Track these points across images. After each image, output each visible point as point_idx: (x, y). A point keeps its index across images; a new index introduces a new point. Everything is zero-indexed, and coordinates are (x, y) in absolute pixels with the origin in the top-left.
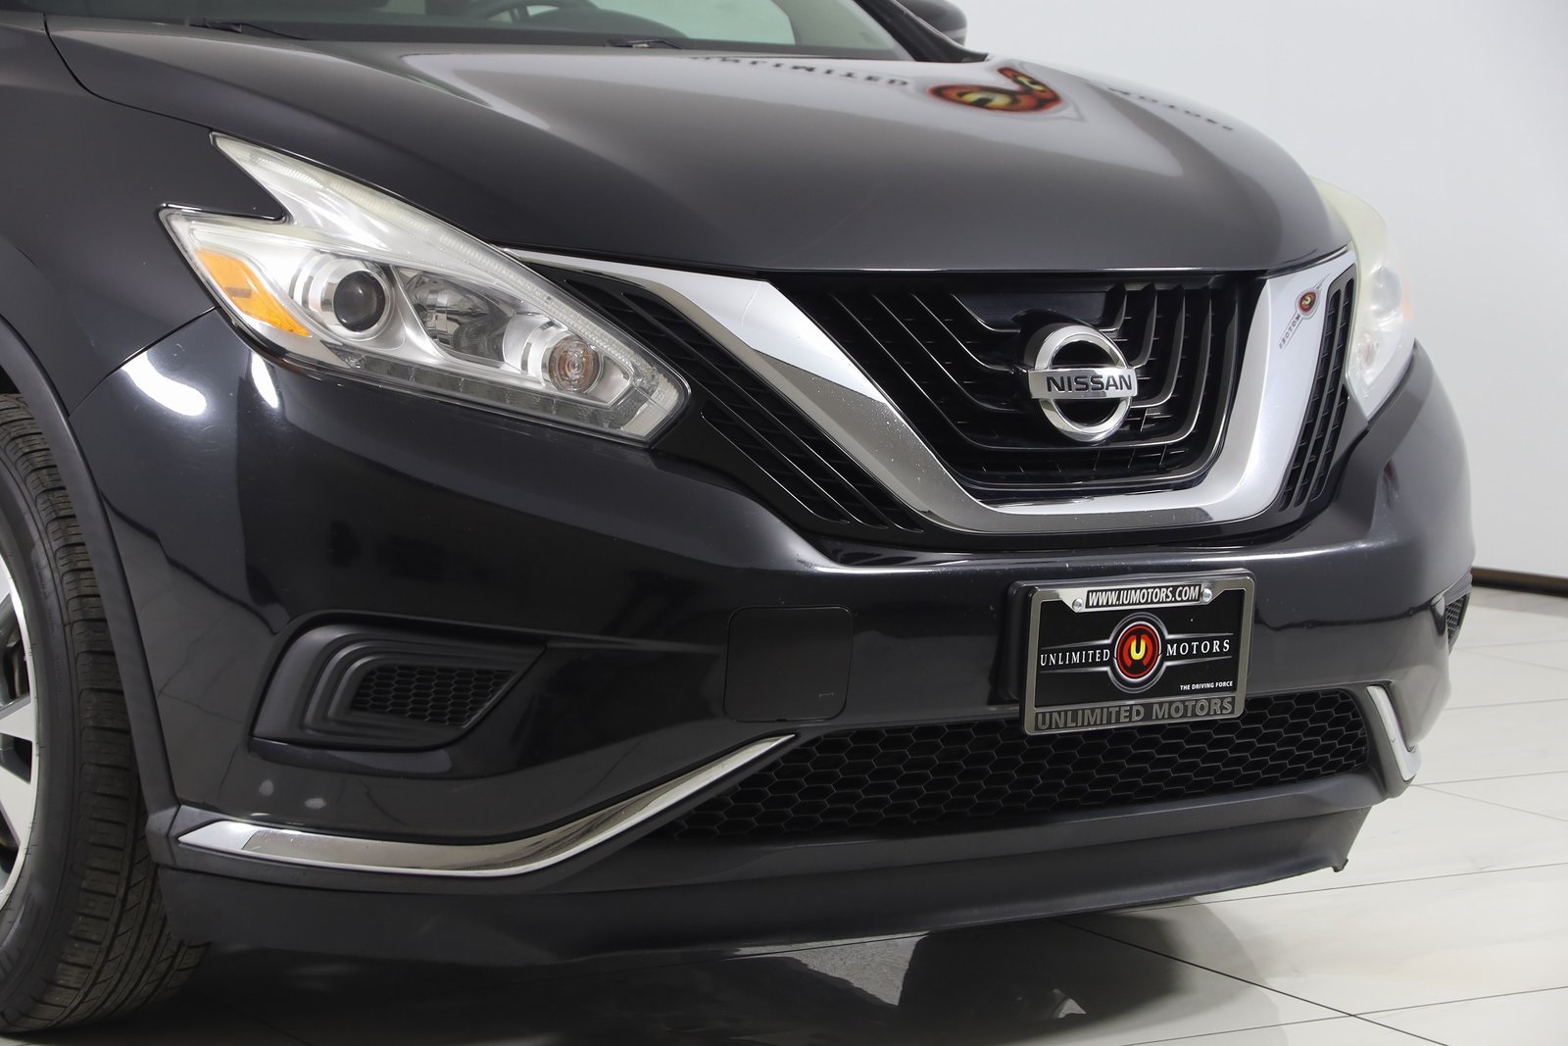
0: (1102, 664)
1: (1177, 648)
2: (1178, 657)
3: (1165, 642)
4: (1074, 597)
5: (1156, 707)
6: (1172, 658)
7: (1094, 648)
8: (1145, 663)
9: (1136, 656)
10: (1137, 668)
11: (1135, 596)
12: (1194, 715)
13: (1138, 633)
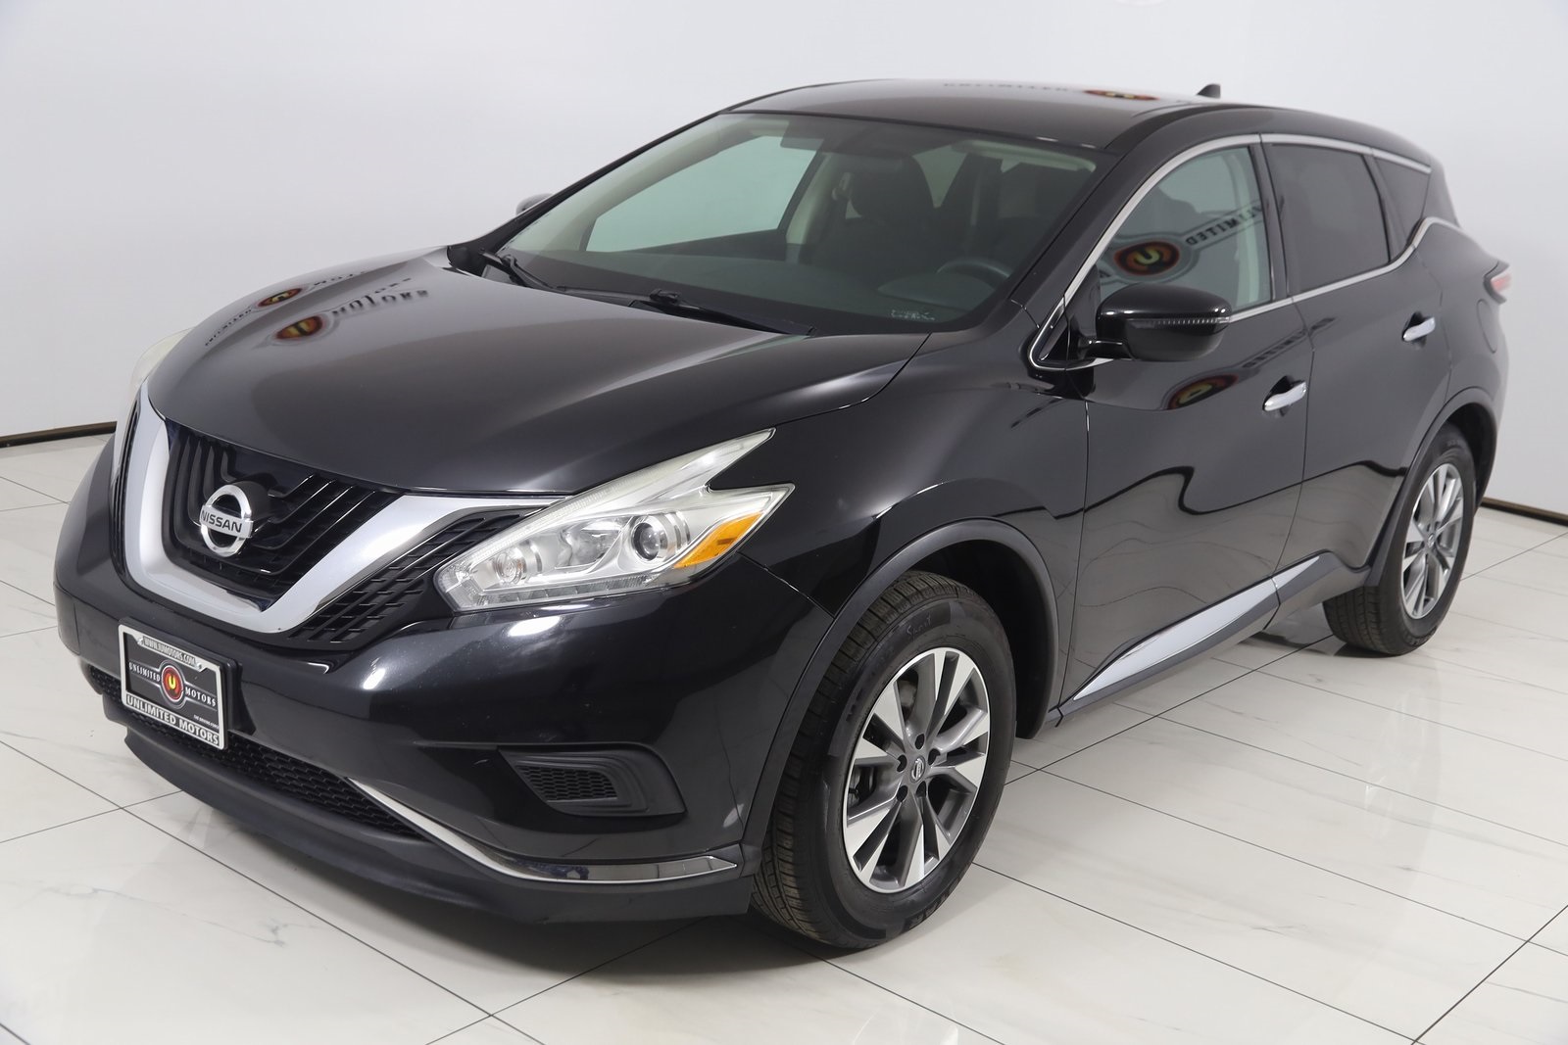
0: (155, 681)
1: (191, 694)
2: (190, 697)
3: (185, 686)
4: (138, 636)
5: (181, 721)
6: (187, 696)
7: (154, 671)
8: (176, 692)
9: (173, 686)
10: (172, 692)
11: (166, 650)
12: (199, 736)
13: (173, 673)
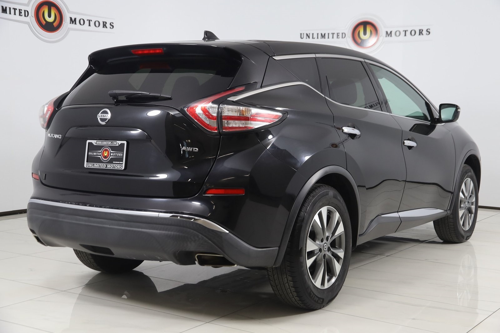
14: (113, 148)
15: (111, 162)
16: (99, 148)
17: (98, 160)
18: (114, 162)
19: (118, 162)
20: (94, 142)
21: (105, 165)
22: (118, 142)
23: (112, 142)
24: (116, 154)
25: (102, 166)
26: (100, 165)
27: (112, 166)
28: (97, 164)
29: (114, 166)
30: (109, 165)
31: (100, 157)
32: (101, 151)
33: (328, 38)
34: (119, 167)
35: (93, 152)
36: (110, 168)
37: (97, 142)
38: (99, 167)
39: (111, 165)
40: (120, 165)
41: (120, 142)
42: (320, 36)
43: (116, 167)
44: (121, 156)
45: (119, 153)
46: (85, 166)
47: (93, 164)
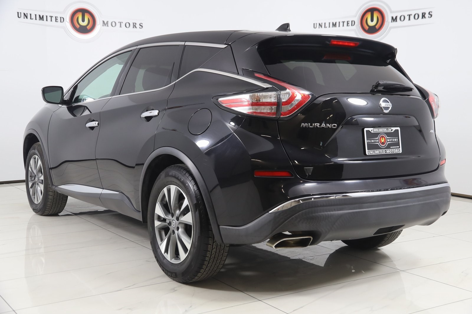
14: (388, 134)
15: (388, 147)
16: (376, 135)
17: (377, 147)
18: (391, 147)
19: (395, 147)
20: (370, 129)
21: (384, 150)
22: (392, 128)
23: (387, 129)
24: (392, 139)
25: (382, 152)
26: (380, 151)
27: (391, 151)
28: (377, 151)
29: (393, 150)
30: (388, 150)
31: (378, 143)
32: (378, 138)
33: (47, 20)
34: (397, 151)
35: (371, 140)
36: (390, 153)
37: (374, 130)
38: (380, 153)
39: (389, 150)
40: (398, 150)
41: (394, 129)
42: (38, 17)
43: (395, 151)
44: (396, 141)
45: (394, 139)
46: (367, 154)
47: (374, 151)
